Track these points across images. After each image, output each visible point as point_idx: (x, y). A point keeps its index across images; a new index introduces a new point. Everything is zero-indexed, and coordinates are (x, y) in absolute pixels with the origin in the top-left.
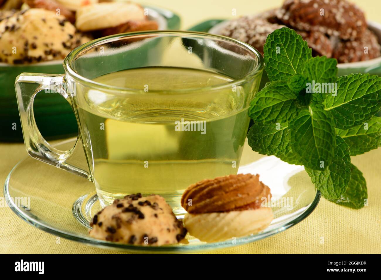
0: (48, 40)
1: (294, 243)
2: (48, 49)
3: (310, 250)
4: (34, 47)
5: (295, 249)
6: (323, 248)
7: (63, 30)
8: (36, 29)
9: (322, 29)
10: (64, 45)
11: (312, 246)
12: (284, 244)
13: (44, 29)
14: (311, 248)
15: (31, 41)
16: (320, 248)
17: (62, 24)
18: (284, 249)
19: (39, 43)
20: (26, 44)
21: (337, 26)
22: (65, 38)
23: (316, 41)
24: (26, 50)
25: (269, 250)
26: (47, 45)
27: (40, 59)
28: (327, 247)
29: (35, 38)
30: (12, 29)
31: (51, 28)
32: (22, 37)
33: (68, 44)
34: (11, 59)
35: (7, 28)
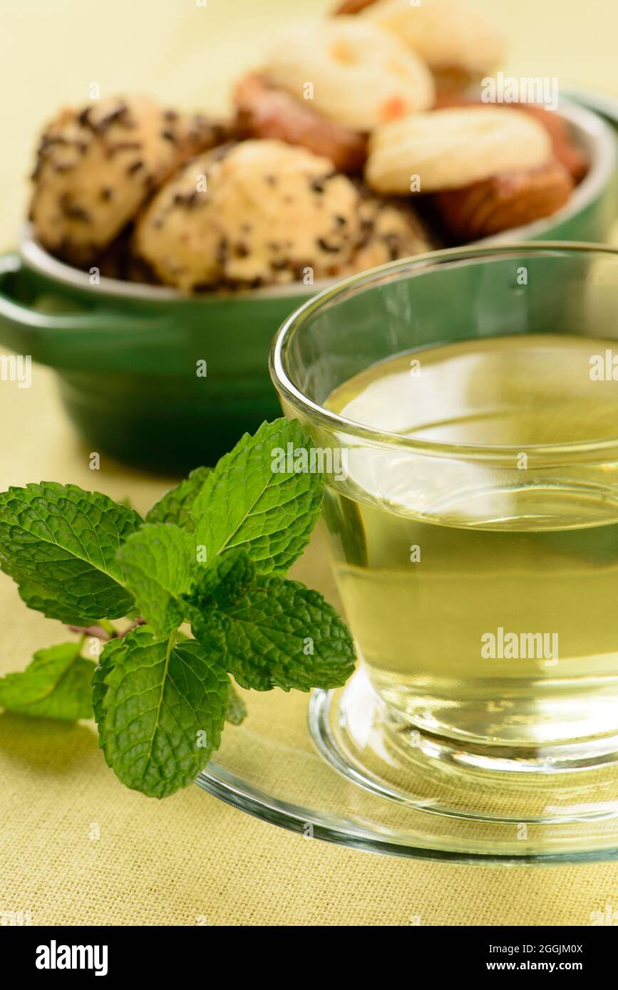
0: (279, 235)
2: (279, 257)
4: (243, 252)
7: (319, 205)
8: (248, 203)
10: (323, 245)
13: (271, 205)
15: (235, 236)
17: (318, 187)
19: (255, 241)
20: (223, 245)
22: (325, 226)
24: (222, 261)
26: (274, 247)
27: (257, 283)
29: (246, 229)
30: (189, 202)
31: (288, 200)
32: (213, 226)
33: (334, 241)
34: (186, 281)
35: (179, 200)
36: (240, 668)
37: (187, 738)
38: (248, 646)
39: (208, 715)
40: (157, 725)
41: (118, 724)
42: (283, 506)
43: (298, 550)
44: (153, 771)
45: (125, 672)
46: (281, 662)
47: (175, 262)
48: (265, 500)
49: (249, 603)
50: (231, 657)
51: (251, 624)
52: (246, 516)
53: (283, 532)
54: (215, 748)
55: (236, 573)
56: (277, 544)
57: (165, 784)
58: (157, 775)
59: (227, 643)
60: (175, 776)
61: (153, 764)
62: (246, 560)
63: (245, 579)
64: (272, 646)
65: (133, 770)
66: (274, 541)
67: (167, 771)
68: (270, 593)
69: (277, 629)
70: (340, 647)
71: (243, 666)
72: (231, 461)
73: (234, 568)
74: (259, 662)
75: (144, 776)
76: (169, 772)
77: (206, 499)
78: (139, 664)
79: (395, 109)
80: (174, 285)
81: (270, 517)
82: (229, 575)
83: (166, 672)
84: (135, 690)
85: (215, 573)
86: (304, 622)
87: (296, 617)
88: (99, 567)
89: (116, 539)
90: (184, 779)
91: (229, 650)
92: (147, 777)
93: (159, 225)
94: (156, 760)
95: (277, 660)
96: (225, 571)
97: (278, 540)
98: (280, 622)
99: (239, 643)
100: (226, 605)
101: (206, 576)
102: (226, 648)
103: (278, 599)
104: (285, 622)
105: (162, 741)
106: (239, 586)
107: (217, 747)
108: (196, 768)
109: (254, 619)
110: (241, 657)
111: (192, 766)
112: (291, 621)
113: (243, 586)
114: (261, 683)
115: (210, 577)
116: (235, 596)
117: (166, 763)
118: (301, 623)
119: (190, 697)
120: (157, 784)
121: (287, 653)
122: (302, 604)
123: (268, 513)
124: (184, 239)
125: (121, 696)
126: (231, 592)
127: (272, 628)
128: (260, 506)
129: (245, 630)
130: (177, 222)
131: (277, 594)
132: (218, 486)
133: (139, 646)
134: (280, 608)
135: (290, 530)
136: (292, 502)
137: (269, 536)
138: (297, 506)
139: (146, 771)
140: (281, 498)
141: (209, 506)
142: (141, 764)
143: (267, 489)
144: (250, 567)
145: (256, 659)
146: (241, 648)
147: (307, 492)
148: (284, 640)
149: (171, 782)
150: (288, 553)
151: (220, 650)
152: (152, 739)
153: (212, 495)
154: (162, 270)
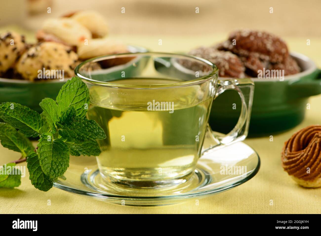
0: (59, 64)
1: (242, 198)
3: (254, 202)
4: (49, 68)
5: (243, 202)
6: (264, 201)
8: (49, 55)
9: (257, 55)
10: (71, 67)
11: (256, 200)
12: (235, 199)
13: (56, 56)
14: (254, 201)
15: (46, 64)
16: (261, 201)
17: (69, 52)
18: (235, 202)
19: (52, 65)
20: (43, 66)
21: (268, 53)
22: (71, 62)
23: (253, 63)
25: (224, 203)
26: (57, 67)
28: (266, 200)
29: (49, 62)
30: (32, 56)
31: (61, 55)
32: (40, 62)
33: (73, 67)
34: (32, 78)
35: (29, 56)
36: (75, 140)
37: (60, 164)
38: (76, 135)
39: (65, 158)
40: (52, 159)
41: (42, 157)
42: (80, 101)
43: (85, 113)
44: (52, 171)
45: (42, 144)
46: (86, 137)
47: (29, 72)
48: (75, 100)
49: (75, 125)
50: (72, 138)
51: (76, 130)
52: (70, 104)
53: (80, 109)
54: (68, 167)
55: (71, 113)
56: (79, 112)
57: (56, 175)
58: (53, 172)
59: (70, 135)
60: (58, 173)
61: (52, 169)
62: (74, 109)
63: (74, 116)
64: (83, 134)
65: (47, 170)
66: (79, 111)
67: (56, 171)
68: (80, 122)
69: (84, 130)
70: (101, 134)
71: (76, 140)
72: (65, 87)
73: (71, 112)
74: (80, 138)
75: (50, 172)
76: (57, 171)
77: (60, 97)
78: (45, 143)
79: (83, 39)
80: (28, 79)
81: (76, 104)
82: (70, 114)
83: (52, 147)
84: (45, 150)
85: (66, 114)
86: (91, 128)
87: (88, 127)
88: (28, 125)
89: (32, 118)
90: (61, 174)
91: (71, 137)
92: (51, 172)
93: (23, 63)
94: (53, 168)
95: (85, 137)
96: (69, 113)
97: (80, 111)
98: (84, 128)
99: (74, 134)
100: (69, 124)
101: (63, 115)
102: (70, 136)
103: (83, 123)
104: (86, 128)
105: (54, 164)
106: (72, 118)
107: (68, 166)
108: (64, 171)
109: (77, 128)
110: (75, 138)
111: (63, 170)
112: (87, 128)
113: (74, 118)
114: (77, 154)
115: (64, 115)
116: (71, 121)
117: (55, 169)
118: (90, 128)
119: (60, 153)
120: (54, 174)
121: (87, 135)
122: (89, 124)
123: (76, 103)
124: (31, 65)
125: (42, 150)
126: (70, 120)
127: (82, 130)
128: (74, 101)
129: (74, 131)
130: (29, 61)
131: (82, 122)
132: (63, 94)
133: (45, 138)
134: (83, 125)
135: (82, 108)
136: (82, 100)
137: (77, 110)
138: (84, 101)
139: (50, 171)
140: (79, 99)
141: (61, 100)
142: (49, 169)
143: (75, 97)
144: (75, 112)
145: (79, 137)
146: (74, 135)
147: (86, 98)
148: (86, 133)
149: (57, 174)
150: (82, 114)
151: (68, 137)
152: (51, 163)
153: (61, 96)
154: (25, 75)
